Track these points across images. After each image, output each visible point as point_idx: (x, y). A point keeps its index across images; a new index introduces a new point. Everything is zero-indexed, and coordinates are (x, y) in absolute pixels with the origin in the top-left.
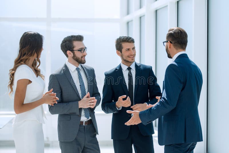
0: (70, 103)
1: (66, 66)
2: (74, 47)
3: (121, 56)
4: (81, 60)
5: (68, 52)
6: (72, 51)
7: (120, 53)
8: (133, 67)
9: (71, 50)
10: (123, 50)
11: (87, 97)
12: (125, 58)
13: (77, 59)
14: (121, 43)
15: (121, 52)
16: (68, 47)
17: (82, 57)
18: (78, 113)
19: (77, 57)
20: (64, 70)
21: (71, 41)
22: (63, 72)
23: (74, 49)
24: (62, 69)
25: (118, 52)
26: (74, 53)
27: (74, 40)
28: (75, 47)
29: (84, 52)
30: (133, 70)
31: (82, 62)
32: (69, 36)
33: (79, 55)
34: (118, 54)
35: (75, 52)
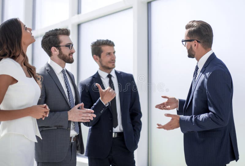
0: (58, 112)
1: (49, 66)
2: (60, 43)
3: (100, 61)
4: (69, 58)
5: (53, 49)
6: (58, 46)
7: (98, 57)
8: (113, 73)
9: (56, 45)
10: (103, 55)
11: (79, 108)
12: (104, 64)
13: (64, 57)
14: (100, 47)
15: (100, 56)
16: (52, 42)
17: (69, 55)
18: (66, 127)
19: (64, 55)
20: (47, 70)
21: (57, 35)
22: (48, 72)
23: (61, 45)
24: (45, 68)
25: (95, 58)
26: (60, 50)
27: (60, 34)
28: (62, 42)
29: (72, 49)
30: (113, 77)
31: (71, 61)
32: (53, 30)
33: (66, 51)
34: (96, 59)
35: (62, 48)
